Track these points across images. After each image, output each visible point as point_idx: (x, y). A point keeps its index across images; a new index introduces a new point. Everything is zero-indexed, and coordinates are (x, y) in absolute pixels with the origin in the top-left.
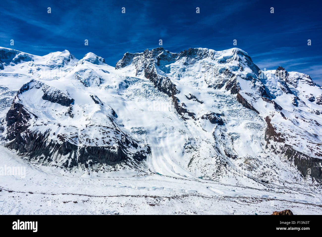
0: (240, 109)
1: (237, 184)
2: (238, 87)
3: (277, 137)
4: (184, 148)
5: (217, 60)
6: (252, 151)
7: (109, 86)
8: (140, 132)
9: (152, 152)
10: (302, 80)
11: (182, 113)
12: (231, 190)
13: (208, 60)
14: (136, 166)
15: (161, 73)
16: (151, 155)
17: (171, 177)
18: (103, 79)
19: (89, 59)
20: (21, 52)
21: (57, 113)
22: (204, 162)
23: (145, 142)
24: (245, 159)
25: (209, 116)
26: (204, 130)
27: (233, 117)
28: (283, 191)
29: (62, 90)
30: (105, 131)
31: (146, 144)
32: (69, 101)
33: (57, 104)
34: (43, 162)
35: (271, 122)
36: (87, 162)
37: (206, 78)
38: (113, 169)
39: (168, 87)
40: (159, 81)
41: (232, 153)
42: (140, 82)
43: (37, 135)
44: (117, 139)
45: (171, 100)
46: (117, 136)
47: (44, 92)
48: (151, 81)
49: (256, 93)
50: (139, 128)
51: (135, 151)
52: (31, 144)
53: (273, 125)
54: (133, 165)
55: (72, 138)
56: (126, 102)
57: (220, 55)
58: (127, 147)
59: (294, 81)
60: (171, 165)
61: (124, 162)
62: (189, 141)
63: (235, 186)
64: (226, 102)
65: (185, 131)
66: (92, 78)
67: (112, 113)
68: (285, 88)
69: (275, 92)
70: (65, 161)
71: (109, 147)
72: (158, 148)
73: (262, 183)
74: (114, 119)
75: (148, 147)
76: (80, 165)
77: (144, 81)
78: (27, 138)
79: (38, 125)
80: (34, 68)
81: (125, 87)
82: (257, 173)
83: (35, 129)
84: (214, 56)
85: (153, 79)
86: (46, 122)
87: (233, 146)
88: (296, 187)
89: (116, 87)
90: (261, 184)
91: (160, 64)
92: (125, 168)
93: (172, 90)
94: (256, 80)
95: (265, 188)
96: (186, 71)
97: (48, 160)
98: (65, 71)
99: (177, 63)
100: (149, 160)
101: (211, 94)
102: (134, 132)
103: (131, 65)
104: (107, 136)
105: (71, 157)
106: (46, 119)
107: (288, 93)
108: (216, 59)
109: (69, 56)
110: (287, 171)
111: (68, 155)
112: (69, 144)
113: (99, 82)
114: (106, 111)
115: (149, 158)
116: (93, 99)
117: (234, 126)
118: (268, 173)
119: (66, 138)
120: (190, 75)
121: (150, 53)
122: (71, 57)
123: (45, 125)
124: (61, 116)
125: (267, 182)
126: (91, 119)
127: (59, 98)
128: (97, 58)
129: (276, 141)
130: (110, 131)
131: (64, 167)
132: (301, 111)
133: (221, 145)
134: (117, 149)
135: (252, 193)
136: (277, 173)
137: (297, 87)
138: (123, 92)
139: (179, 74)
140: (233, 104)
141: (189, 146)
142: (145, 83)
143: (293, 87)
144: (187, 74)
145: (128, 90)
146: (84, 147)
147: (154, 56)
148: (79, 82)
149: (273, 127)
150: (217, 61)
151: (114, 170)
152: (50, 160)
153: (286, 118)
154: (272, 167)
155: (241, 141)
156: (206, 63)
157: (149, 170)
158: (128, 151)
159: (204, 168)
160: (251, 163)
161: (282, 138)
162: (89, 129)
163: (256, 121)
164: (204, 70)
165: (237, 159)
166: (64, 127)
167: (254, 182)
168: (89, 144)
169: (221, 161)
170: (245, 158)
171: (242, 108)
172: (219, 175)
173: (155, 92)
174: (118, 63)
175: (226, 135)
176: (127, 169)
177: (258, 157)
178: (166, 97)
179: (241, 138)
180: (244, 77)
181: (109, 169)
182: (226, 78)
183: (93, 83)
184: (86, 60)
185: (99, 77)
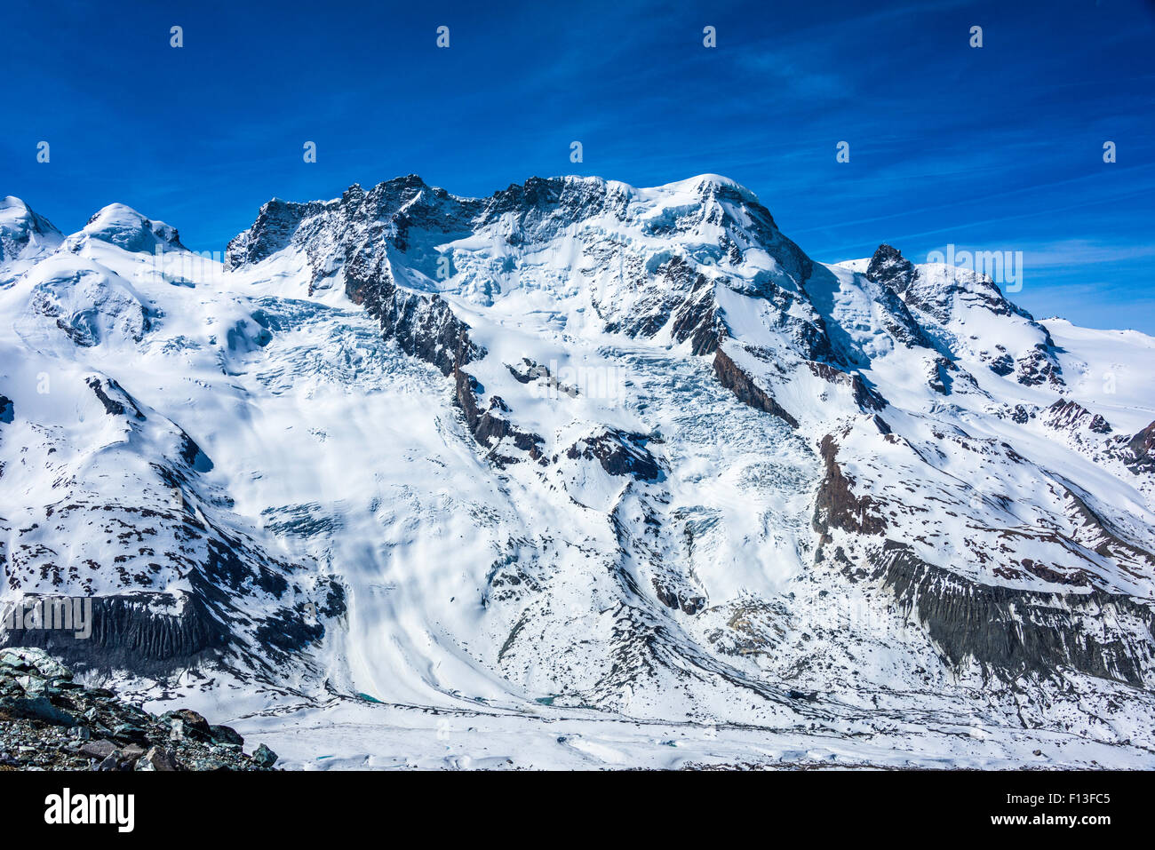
0: (723, 412)
1: (690, 715)
2: (719, 324)
3: (858, 514)
4: (487, 580)
5: (639, 221)
6: (765, 577)
7: (182, 338)
8: (303, 525)
9: (349, 606)
10: (964, 295)
11: (493, 440)
12: (658, 741)
13: (604, 222)
14: (269, 674)
15: (413, 278)
16: (343, 620)
17: (412, 708)
18: (157, 310)
19: (107, 230)
22: (568, 633)
23: (323, 565)
24: (732, 610)
25: (598, 446)
26: (576, 503)
27: (696, 444)
28: (868, 729)
30: (131, 530)
31: (326, 575)
35: (838, 458)
37: (597, 298)
38: (158, 692)
39: (437, 335)
40: (401, 310)
41: (683, 589)
42: (325, 320)
44: (186, 560)
45: (450, 389)
46: (186, 547)
48: (371, 313)
49: (791, 346)
50: (298, 509)
51: (268, 608)
53: (842, 468)
54: (252, 666)
56: (254, 404)
57: (650, 203)
58: (234, 592)
59: (938, 299)
60: (425, 659)
61: (211, 659)
62: (511, 553)
63: (679, 725)
64: (673, 384)
65: (495, 513)
66: (109, 308)
67: (181, 453)
68: (902, 324)
69: (866, 341)
71: (144, 599)
72: (376, 590)
73: (787, 704)
74: (186, 476)
75: (334, 585)
77: (343, 315)
81: (253, 339)
82: (778, 664)
84: (626, 206)
85: (379, 304)
87: (689, 559)
88: (922, 708)
89: (213, 343)
90: (785, 708)
91: (409, 241)
92: (211, 683)
93: (454, 345)
94: (792, 296)
95: (800, 719)
96: (516, 268)
98: (6, 286)
99: (479, 238)
100: (335, 642)
101: (611, 358)
102: (276, 528)
103: (290, 250)
104: (142, 551)
107: (914, 344)
108: (635, 218)
109: (23, 221)
110: (889, 644)
113: (141, 324)
114: (152, 443)
115: (334, 632)
116: (100, 394)
117: (699, 479)
118: (820, 661)
120: (532, 283)
121: (369, 201)
122: (31, 225)
125: (812, 697)
126: (76, 480)
128: (147, 225)
129: (854, 530)
130: (157, 528)
132: (959, 409)
133: (642, 561)
134: (183, 603)
135: (742, 748)
136: (852, 658)
137: (950, 323)
138: (247, 363)
139: (489, 282)
140: (698, 394)
141: (512, 570)
142: (343, 321)
143: (935, 321)
144: (521, 279)
145: (269, 351)
147: (381, 213)
148: (50, 327)
149: (844, 475)
150: (641, 226)
151: (160, 696)
153: (895, 439)
154: (835, 634)
155: (722, 538)
156: (596, 236)
157: (327, 684)
158: (234, 610)
159: (562, 661)
160: (756, 622)
161: (877, 515)
162: (60, 523)
163: (786, 454)
164: (588, 262)
165: (705, 612)
167: (758, 700)
168: (54, 587)
169: (636, 625)
170: (732, 604)
171: (732, 408)
172: (620, 685)
173: (386, 359)
174: (234, 246)
175: (667, 517)
176: (224, 686)
177: (782, 600)
178: (430, 375)
179: (721, 525)
180: (743, 288)
181: (136, 693)
182: (676, 293)
183: (112, 328)
184: (93, 236)
185: (138, 303)
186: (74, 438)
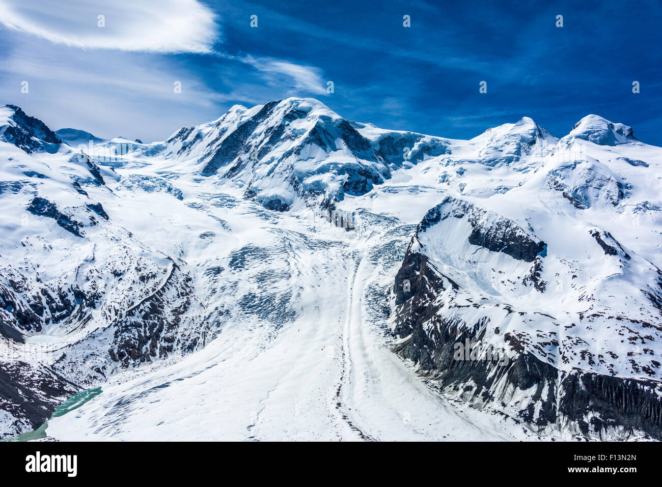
7: (647, 202)
18: (627, 184)
19: (585, 133)
20: (424, 137)
21: (504, 278)
29: (515, 220)
30: (637, 335)
32: (532, 247)
33: (504, 256)
34: (472, 400)
36: (584, 417)
43: (458, 329)
47: (473, 226)
52: (444, 351)
55: (543, 347)
66: (595, 184)
70: (524, 405)
71: (651, 384)
76: (564, 424)
78: (435, 335)
79: (459, 307)
80: (452, 170)
83: (453, 315)
86: (477, 299)
97: (482, 395)
98: (523, 171)
104: (645, 351)
105: (541, 397)
106: (478, 291)
109: (533, 131)
111: (533, 390)
112: (533, 361)
113: (617, 194)
114: (638, 275)
116: (600, 241)
119: (527, 343)
122: (537, 133)
123: (476, 306)
124: (513, 286)
126: (594, 297)
127: (507, 241)
128: (611, 127)
130: (654, 336)
131: (522, 420)
146: (576, 374)
148: (559, 197)
152: (488, 397)
162: (589, 324)
166: (522, 314)
168: (590, 366)
183: (598, 197)
184: (578, 137)
185: (615, 180)
186: (586, 269)
